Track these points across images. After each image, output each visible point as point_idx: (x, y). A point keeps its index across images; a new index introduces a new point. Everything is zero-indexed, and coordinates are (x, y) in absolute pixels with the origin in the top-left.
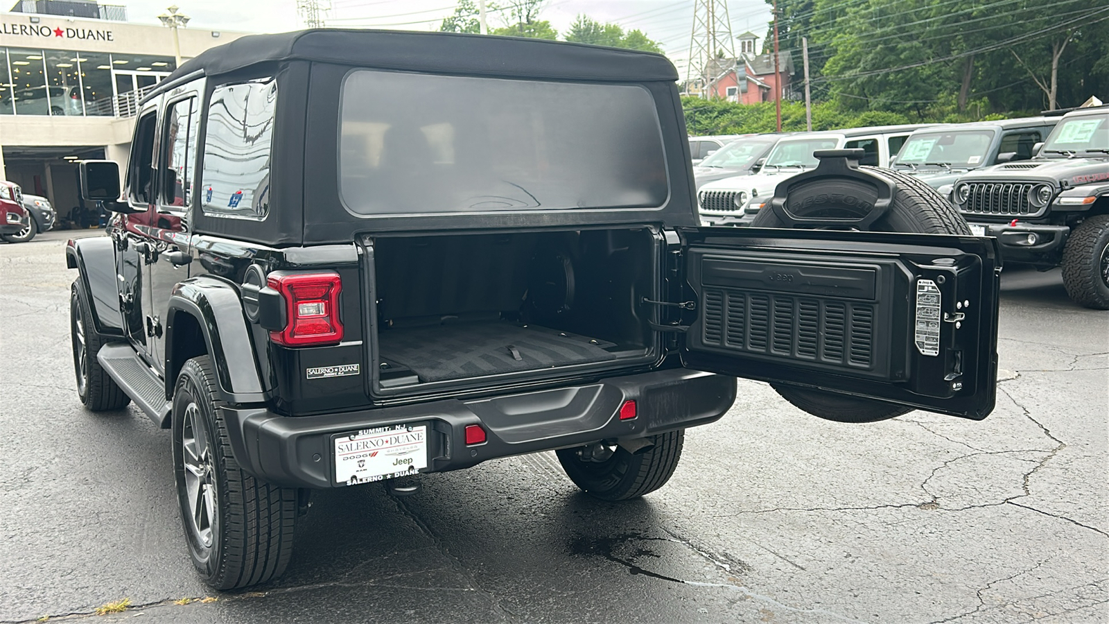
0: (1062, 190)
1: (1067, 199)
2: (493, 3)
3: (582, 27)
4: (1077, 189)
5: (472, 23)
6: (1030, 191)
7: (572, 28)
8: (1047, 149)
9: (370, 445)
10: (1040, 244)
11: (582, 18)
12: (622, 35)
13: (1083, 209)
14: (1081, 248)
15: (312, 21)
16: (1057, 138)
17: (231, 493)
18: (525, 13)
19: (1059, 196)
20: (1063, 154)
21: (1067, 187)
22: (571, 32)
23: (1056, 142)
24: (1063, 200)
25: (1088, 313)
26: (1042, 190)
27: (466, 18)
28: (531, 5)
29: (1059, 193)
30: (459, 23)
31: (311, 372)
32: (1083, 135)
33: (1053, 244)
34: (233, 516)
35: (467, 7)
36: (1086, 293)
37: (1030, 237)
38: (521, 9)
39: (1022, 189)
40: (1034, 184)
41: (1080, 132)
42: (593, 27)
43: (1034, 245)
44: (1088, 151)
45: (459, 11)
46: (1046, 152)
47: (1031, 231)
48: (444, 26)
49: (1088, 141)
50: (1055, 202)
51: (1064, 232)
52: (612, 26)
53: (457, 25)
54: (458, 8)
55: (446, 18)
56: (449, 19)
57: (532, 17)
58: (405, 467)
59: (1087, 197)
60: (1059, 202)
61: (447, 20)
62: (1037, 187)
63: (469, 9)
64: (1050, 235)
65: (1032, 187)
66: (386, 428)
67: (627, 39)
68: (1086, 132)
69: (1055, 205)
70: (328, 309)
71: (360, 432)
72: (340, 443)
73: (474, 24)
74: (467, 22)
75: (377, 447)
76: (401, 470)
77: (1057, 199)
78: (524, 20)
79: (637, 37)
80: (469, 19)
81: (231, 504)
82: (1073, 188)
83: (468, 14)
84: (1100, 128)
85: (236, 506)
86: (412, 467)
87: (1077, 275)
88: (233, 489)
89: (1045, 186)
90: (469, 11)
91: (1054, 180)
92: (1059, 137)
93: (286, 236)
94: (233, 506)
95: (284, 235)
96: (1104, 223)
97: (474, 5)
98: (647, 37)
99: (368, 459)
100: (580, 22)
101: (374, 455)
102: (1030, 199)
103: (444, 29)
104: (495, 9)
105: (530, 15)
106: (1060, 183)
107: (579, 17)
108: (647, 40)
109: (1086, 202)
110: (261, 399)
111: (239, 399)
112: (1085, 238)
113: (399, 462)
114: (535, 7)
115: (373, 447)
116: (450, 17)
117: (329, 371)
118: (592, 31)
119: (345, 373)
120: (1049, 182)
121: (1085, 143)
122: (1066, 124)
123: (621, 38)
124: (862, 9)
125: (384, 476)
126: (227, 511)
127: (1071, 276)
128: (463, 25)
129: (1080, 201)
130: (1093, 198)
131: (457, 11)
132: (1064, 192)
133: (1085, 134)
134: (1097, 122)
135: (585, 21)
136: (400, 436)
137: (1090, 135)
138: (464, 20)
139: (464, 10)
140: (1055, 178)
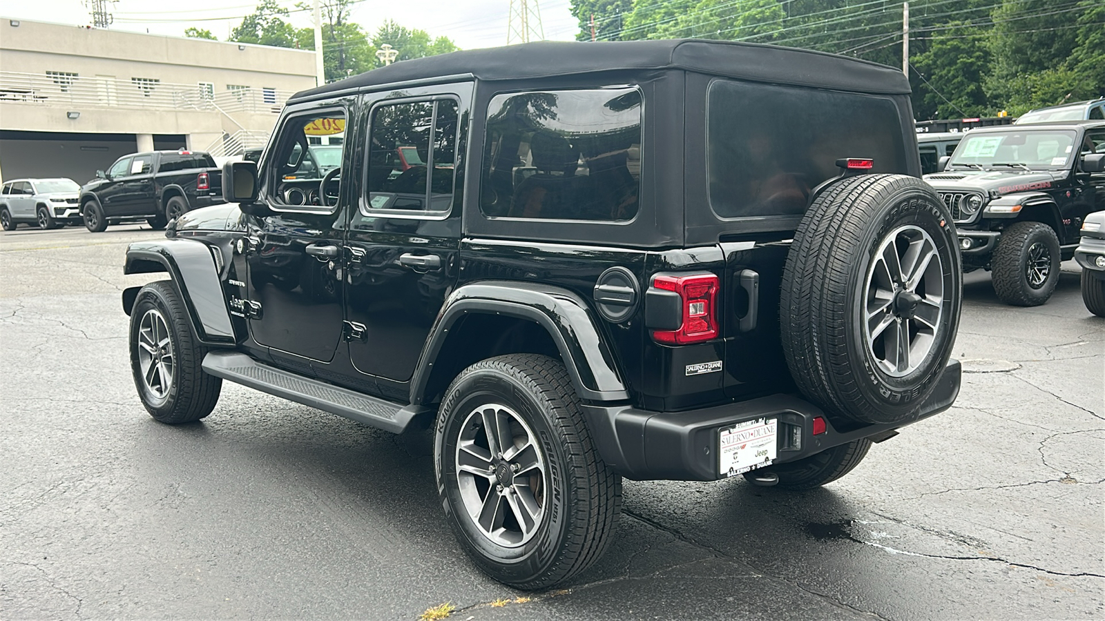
0: (991, 199)
1: (995, 208)
2: (302, 3)
3: (389, 31)
4: (1004, 198)
5: (274, 22)
6: (961, 200)
7: (380, 32)
8: (954, 162)
9: (741, 437)
10: (974, 248)
11: (389, 22)
12: (430, 41)
13: (1011, 217)
14: (1010, 251)
15: (98, 13)
16: (963, 152)
17: (579, 490)
18: (335, 14)
19: (989, 204)
20: (971, 167)
21: (995, 197)
22: (378, 36)
23: (963, 156)
24: (992, 208)
25: (1015, 309)
26: (971, 200)
27: (267, 17)
28: (342, 6)
29: (989, 202)
30: (260, 21)
31: (689, 368)
32: (987, 150)
33: (987, 248)
34: (580, 513)
35: (269, 6)
36: (1014, 291)
37: (964, 242)
38: (332, 10)
39: (952, 199)
40: (964, 194)
41: (984, 147)
42: (400, 31)
43: (969, 249)
44: (994, 165)
45: (262, 9)
46: (954, 165)
47: (966, 236)
48: (244, 23)
49: (993, 155)
50: (986, 210)
51: (997, 237)
52: (420, 32)
53: (258, 23)
54: (260, 6)
55: (248, 16)
56: (250, 17)
57: (343, 19)
58: (762, 458)
59: (1016, 206)
60: (989, 210)
61: (248, 18)
62: (967, 196)
63: (272, 8)
64: (985, 240)
65: (963, 197)
66: (753, 421)
67: (435, 45)
68: (990, 147)
69: (986, 213)
70: (708, 309)
71: (737, 425)
72: (724, 435)
73: (276, 23)
74: (268, 20)
75: (746, 440)
76: (760, 462)
77: (987, 208)
78: (334, 21)
79: (443, 42)
80: (270, 19)
81: (579, 500)
82: (1000, 198)
83: (271, 13)
84: (1003, 144)
85: (583, 502)
86: (767, 459)
87: (1006, 276)
88: (582, 486)
89: (974, 195)
90: (272, 10)
91: (981, 189)
92: (965, 152)
93: (670, 239)
94: (581, 502)
95: (669, 238)
96: (1028, 229)
97: (276, 4)
98: (455, 44)
99: (740, 451)
100: (387, 26)
101: (743, 447)
102: (961, 207)
103: (245, 26)
104: (305, 9)
105: (342, 16)
106: (989, 193)
107: (386, 21)
108: (455, 47)
109: (1014, 210)
110: (624, 396)
111: (606, 397)
112: (1013, 243)
113: (759, 454)
114: (347, 8)
115: (743, 440)
116: (251, 16)
117: (701, 368)
118: (400, 35)
119: (712, 369)
120: (979, 192)
121: (991, 157)
122: (970, 140)
123: (428, 44)
124: (671, 26)
125: (751, 467)
126: (575, 508)
127: (1001, 277)
128: (264, 23)
129: (1009, 210)
130: (1018, 207)
131: (258, 9)
132: (993, 201)
133: (989, 149)
134: (1000, 138)
135: (392, 26)
136: (760, 428)
137: (994, 150)
138: (266, 19)
139: (265, 8)
140: (983, 188)
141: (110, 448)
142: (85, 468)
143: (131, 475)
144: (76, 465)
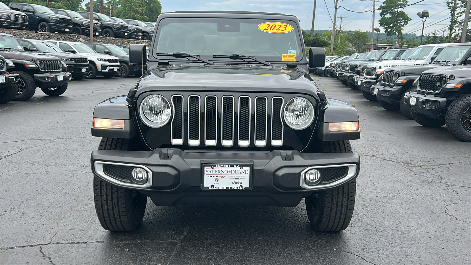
141: (371, 210)
142: (384, 202)
143: (363, 194)
144: (388, 204)
